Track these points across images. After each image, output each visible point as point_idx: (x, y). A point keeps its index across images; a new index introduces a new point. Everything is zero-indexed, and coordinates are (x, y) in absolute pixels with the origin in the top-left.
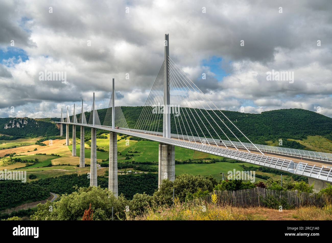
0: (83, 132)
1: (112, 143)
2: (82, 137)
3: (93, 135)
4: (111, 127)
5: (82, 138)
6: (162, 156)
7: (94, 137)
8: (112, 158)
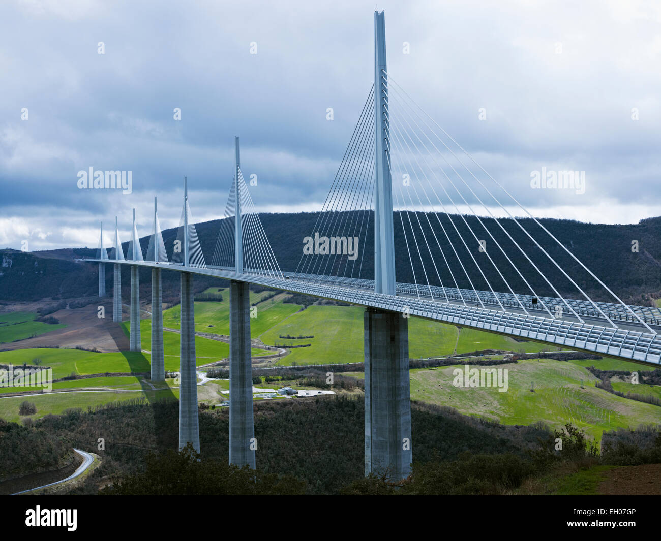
0: (157, 283)
1: (237, 311)
2: (155, 298)
3: (185, 291)
4: (232, 268)
5: (155, 301)
6: (374, 344)
7: (188, 298)
8: (238, 353)
